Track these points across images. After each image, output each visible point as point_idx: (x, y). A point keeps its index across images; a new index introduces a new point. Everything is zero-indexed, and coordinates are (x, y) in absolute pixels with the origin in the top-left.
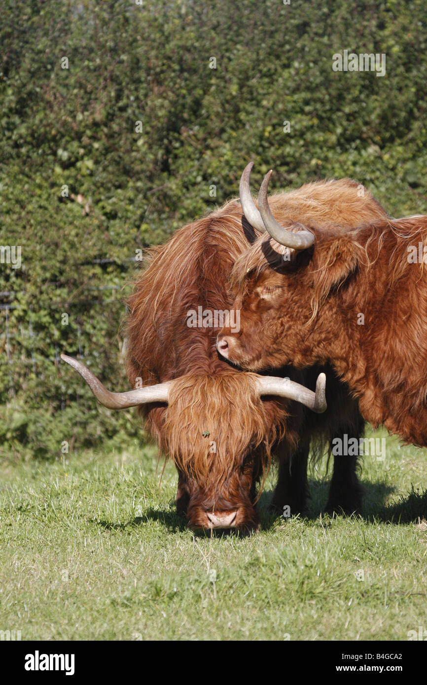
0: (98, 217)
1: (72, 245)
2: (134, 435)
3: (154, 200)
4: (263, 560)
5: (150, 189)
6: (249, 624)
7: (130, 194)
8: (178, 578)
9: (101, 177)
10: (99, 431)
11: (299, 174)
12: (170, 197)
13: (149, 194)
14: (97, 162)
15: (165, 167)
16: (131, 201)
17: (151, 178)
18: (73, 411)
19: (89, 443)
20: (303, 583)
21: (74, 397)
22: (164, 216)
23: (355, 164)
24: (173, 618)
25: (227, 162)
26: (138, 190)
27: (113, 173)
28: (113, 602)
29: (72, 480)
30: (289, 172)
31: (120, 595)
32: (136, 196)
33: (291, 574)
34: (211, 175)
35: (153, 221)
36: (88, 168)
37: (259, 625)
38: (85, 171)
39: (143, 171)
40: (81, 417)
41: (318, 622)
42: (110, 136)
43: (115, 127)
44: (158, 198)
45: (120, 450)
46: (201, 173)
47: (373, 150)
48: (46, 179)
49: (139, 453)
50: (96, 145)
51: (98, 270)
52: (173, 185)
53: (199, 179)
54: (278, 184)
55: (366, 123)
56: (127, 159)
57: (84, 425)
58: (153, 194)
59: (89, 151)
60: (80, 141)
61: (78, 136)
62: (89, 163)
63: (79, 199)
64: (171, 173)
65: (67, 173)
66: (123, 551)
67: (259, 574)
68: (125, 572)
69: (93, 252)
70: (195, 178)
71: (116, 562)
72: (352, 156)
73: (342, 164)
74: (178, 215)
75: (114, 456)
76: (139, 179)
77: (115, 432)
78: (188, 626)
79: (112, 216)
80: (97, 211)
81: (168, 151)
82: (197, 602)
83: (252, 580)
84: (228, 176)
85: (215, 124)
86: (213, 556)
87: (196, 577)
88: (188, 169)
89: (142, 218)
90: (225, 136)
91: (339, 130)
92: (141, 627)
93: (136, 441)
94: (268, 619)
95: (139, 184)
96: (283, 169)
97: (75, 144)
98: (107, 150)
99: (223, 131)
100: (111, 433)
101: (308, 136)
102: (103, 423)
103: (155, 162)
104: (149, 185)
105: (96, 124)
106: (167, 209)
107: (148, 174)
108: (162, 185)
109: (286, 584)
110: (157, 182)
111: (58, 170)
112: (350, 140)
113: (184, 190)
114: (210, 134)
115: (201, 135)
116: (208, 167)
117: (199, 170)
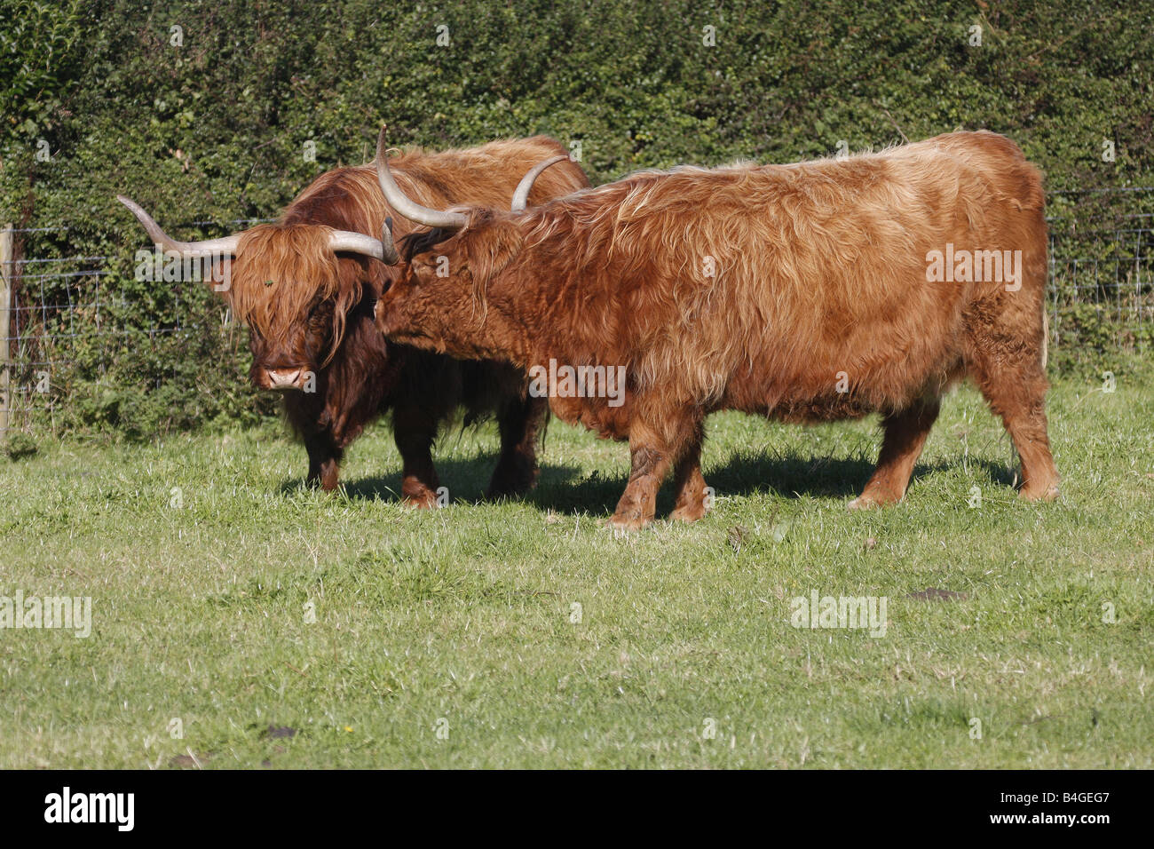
0: (199, 174)
1: (170, 206)
2: (237, 416)
3: (260, 156)
4: (377, 556)
5: (257, 144)
6: (359, 625)
7: (235, 149)
8: (281, 575)
9: (202, 130)
10: (198, 411)
11: (420, 129)
12: (278, 153)
13: (255, 149)
14: (197, 114)
15: (274, 120)
16: (235, 157)
17: (257, 132)
18: (170, 389)
19: (187, 425)
20: (419, 581)
21: (170, 373)
22: (271, 174)
23: (482, 118)
24: (276, 618)
25: (342, 115)
26: (242, 145)
27: (215, 126)
28: (210, 601)
29: (167, 465)
30: (410, 126)
31: (219, 592)
32: (241, 151)
33: (409, 569)
34: (324, 129)
35: (260, 180)
36: (188, 121)
37: (371, 627)
38: (184, 124)
39: (248, 124)
40: (178, 396)
41: (435, 624)
42: (212, 85)
43: (219, 76)
44: (265, 154)
45: (221, 432)
46: (313, 127)
47: (502, 103)
48: (142, 132)
49: (242, 436)
50: (197, 95)
51: (198, 233)
52: (281, 140)
53: (311, 133)
54: (398, 140)
55: (495, 74)
56: (231, 110)
57: (182, 404)
58: (260, 150)
59: (189, 101)
60: (178, 89)
61: (177, 85)
62: (190, 115)
63: (178, 154)
64: (282, 128)
65: (164, 125)
66: (222, 544)
67: (371, 571)
68: (223, 568)
69: (193, 214)
70: (307, 132)
71: (214, 557)
72: (479, 110)
73: (469, 118)
74: (286, 173)
75: (214, 439)
76: (242, 134)
77: (216, 412)
78: (292, 627)
79: (214, 173)
80: (198, 168)
81: (276, 102)
82: (302, 600)
83: (364, 578)
84: (343, 130)
85: (329, 73)
86: (321, 549)
87: (302, 574)
88: (298, 121)
89: (247, 176)
90: (340, 86)
91: (465, 82)
92: (240, 627)
93: (238, 423)
94: (381, 619)
95: (244, 138)
96: (403, 123)
97: (174, 93)
98: (209, 101)
99: (337, 80)
100: (212, 414)
101: (431, 87)
102: (201, 403)
103: (263, 114)
104: (256, 139)
105: (197, 72)
106: (275, 167)
107: (254, 127)
108: (270, 140)
109: (401, 582)
110: (264, 136)
111: (155, 122)
112: (478, 92)
113: (295, 146)
114: (323, 84)
115: (313, 85)
116: (321, 121)
117: (311, 123)
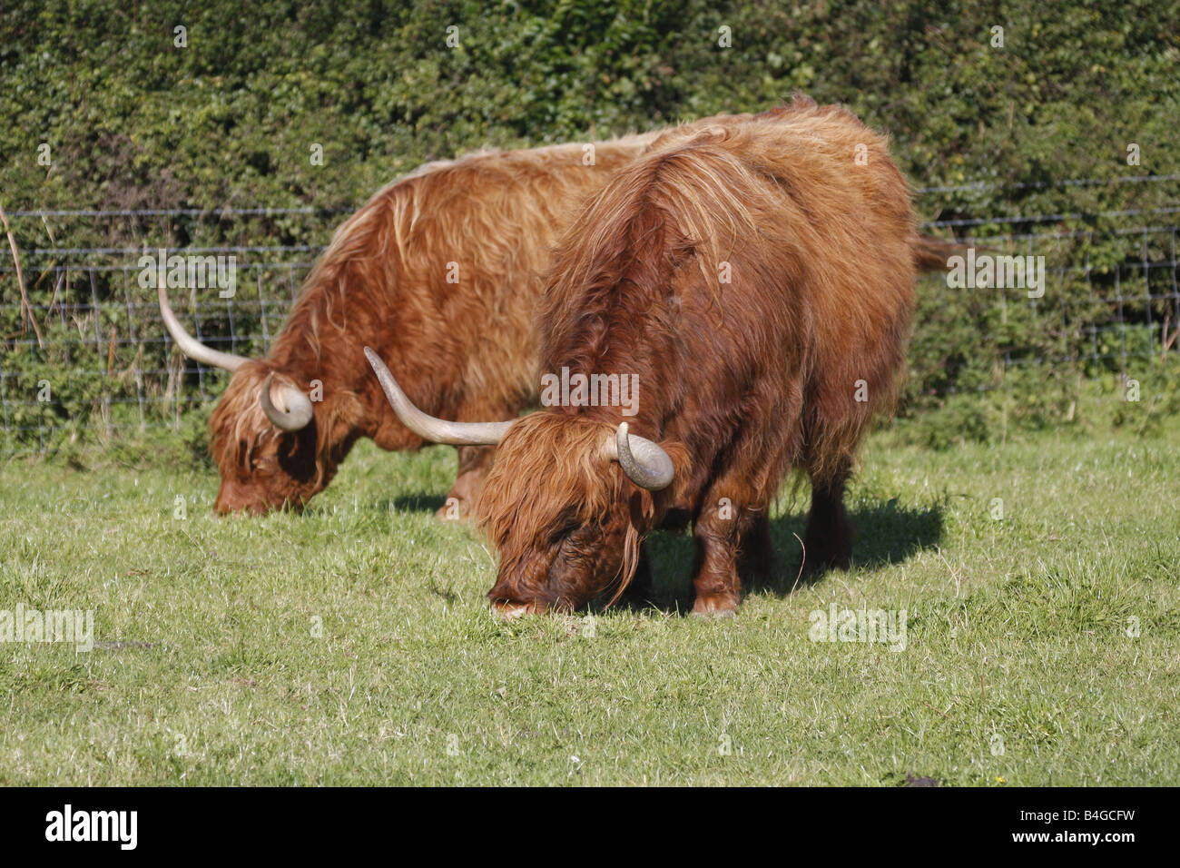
3: (890, 118)
4: (1029, 579)
5: (885, 104)
6: (1009, 661)
8: (919, 601)
9: (823, 88)
11: (1076, 84)
12: (910, 115)
13: (884, 110)
14: (818, 70)
15: (905, 76)
17: (886, 90)
20: (1079, 608)
22: (903, 138)
23: (1147, 71)
24: (913, 651)
25: (985, 70)
26: (869, 105)
27: (838, 84)
30: (1063, 82)
32: (867, 113)
33: (1064, 595)
34: (963, 86)
36: (806, 77)
37: (1023, 661)
38: (802, 81)
39: (876, 81)
41: (1098, 658)
42: (835, 37)
43: (841, 25)
44: (896, 116)
46: (951, 83)
47: (1171, 53)
48: (753, 91)
50: (817, 48)
52: (914, 99)
53: (948, 91)
54: (1049, 98)
55: (1162, 20)
56: (856, 65)
58: (889, 111)
59: (808, 56)
60: (796, 42)
61: (795, 36)
62: (808, 71)
64: (913, 84)
65: (779, 83)
67: (1023, 597)
68: (851, 593)
70: (943, 89)
72: (1144, 61)
73: (1132, 72)
74: (920, 137)
76: (871, 92)
78: (932, 661)
81: (909, 56)
82: (943, 631)
83: (1014, 605)
84: (985, 87)
85: (969, 21)
86: (964, 572)
87: (942, 600)
88: (934, 78)
90: (981, 35)
91: (1127, 29)
92: (872, 662)
94: (1035, 653)
95: (872, 98)
96: (1056, 78)
97: (791, 46)
98: (831, 54)
99: (978, 29)
101: (1088, 36)
103: (893, 69)
104: (884, 98)
105: (817, 21)
106: (907, 130)
107: (883, 84)
108: (901, 98)
109: (1057, 610)
110: (895, 95)
111: (768, 80)
112: (1142, 41)
113: (929, 106)
114: (962, 33)
115: (951, 35)
116: (961, 75)
117: (948, 79)
